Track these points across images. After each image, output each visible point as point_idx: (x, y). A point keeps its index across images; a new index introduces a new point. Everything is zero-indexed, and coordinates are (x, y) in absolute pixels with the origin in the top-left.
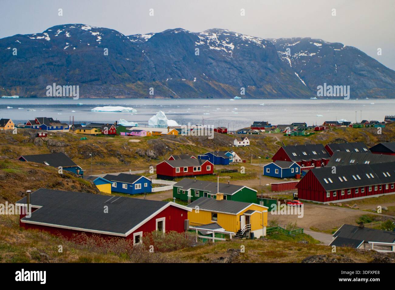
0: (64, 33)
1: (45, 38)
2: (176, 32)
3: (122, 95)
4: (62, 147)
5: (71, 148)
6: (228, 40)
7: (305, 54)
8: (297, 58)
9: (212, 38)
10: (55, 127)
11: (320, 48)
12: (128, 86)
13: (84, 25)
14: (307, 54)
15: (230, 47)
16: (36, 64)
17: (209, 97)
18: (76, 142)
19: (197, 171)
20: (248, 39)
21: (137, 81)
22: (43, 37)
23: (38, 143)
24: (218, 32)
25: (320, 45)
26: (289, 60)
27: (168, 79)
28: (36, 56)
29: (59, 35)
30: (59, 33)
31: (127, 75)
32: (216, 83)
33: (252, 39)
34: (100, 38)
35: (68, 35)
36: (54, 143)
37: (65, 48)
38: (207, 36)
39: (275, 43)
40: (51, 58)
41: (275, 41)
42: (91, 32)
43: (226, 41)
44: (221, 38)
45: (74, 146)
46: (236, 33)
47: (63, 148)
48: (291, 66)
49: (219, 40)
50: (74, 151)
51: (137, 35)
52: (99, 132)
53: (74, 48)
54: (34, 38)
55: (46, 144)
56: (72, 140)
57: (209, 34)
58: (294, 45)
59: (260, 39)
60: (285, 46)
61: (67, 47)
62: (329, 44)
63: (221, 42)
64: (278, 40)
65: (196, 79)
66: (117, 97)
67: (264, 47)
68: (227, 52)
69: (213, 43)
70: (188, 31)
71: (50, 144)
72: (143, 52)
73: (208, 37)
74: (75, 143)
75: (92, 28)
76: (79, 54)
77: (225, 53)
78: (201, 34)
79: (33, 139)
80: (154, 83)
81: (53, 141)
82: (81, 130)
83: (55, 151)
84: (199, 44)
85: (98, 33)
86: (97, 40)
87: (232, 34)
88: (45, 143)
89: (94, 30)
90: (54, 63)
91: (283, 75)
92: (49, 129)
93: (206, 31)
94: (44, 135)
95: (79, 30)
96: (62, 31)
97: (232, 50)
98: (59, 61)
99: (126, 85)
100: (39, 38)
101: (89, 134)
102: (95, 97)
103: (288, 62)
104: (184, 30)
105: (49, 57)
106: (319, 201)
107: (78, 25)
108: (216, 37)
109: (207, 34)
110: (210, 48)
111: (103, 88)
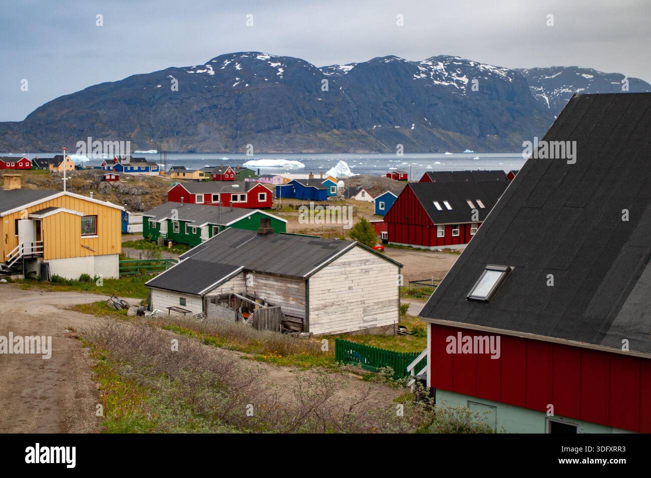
0: (233, 64)
1: (207, 71)
2: (387, 61)
3: (312, 148)
4: (138, 195)
5: (151, 198)
6: (459, 71)
7: (569, 90)
8: (557, 96)
9: (438, 68)
10: (136, 168)
11: (590, 81)
12: (320, 136)
13: (260, 54)
14: (572, 90)
15: (462, 81)
16: (196, 108)
17: (432, 150)
18: (162, 188)
19: (239, 201)
20: (489, 69)
21: (332, 129)
22: (205, 70)
23: (104, 189)
24: (446, 60)
25: (592, 76)
26: (547, 99)
27: (375, 127)
28: (195, 96)
29: (226, 67)
30: (226, 65)
31: (318, 121)
32: (443, 131)
33: (494, 69)
34: (281, 70)
35: (238, 67)
36: (127, 190)
37: (234, 85)
38: (431, 65)
39: (527, 74)
40: (215, 98)
41: (527, 73)
42: (269, 62)
43: (456, 72)
44: (450, 68)
45: (157, 194)
46: (471, 61)
47: (139, 198)
48: (549, 107)
49: (446, 71)
50: (155, 202)
51: (334, 66)
52: (205, 176)
53: (247, 85)
54: (192, 72)
55: (115, 191)
56: (156, 186)
57: (433, 63)
58: (553, 77)
59: (505, 70)
60: (540, 79)
61: (236, 83)
62: (604, 75)
63: (450, 74)
64: (531, 70)
65: (414, 126)
66: (305, 151)
67: (510, 80)
68: (458, 88)
69: (439, 76)
70: (403, 59)
71: (122, 191)
72: (341, 88)
73: (432, 67)
74: (159, 190)
75: (271, 57)
76: (252, 93)
77: (455, 90)
78: (421, 63)
79: (98, 184)
80: (355, 131)
81: (125, 187)
82: (180, 174)
83: (128, 201)
84: (419, 77)
85: (279, 64)
86: (278, 74)
87: (466, 63)
88: (114, 189)
89: (274, 59)
90: (219, 106)
91: (537, 119)
92: (126, 171)
93: (429, 60)
94: (113, 177)
95: (254, 60)
96: (230, 62)
97: (465, 85)
98: (226, 102)
99: (317, 134)
100: (199, 71)
101: (190, 179)
102: (275, 152)
103: (545, 101)
104: (399, 58)
105: (213, 97)
106: (422, 245)
107: (252, 53)
108: (443, 67)
109: (430, 63)
110: (434, 82)
111: (285, 139)
